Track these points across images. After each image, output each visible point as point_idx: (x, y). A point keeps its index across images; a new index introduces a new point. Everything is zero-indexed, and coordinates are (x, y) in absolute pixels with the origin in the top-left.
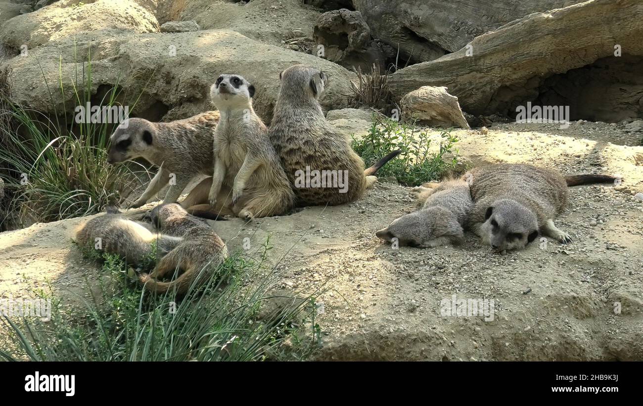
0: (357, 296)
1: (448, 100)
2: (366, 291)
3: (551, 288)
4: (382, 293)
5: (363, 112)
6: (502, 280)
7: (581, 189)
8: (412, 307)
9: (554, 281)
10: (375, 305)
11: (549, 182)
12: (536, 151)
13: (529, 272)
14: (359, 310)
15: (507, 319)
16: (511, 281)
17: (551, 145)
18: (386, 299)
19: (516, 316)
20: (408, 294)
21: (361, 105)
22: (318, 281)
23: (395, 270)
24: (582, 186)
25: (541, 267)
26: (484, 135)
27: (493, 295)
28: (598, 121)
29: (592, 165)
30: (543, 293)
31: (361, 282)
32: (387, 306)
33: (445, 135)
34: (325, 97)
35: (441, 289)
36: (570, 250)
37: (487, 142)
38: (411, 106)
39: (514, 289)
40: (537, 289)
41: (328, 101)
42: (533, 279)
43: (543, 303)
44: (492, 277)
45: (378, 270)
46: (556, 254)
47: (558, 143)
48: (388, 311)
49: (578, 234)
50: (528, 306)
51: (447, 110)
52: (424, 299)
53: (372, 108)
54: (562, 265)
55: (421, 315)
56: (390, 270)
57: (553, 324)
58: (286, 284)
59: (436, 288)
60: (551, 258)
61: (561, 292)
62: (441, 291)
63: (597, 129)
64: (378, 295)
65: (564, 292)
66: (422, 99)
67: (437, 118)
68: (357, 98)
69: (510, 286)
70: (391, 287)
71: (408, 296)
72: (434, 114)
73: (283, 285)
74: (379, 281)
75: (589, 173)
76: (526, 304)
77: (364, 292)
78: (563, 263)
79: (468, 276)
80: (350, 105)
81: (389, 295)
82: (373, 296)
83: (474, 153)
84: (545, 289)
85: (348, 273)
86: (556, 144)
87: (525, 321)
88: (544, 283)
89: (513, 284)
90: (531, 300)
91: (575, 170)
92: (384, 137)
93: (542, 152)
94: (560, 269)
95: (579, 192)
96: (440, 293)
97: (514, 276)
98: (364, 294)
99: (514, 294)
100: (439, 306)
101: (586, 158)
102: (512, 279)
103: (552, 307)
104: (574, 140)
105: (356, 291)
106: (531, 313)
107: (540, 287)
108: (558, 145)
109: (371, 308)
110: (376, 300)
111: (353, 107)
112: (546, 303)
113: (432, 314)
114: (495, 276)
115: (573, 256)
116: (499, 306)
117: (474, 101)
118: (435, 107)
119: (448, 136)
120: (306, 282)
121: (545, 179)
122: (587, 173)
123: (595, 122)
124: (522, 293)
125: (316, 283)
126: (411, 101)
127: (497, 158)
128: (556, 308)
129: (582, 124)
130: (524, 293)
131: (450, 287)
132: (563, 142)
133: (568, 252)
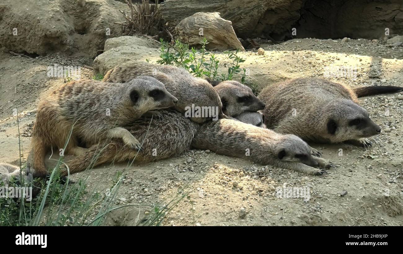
0: (189, 206)
1: (223, 25)
2: (196, 202)
3: (364, 190)
4: (212, 202)
5: (140, 39)
6: (319, 185)
7: (366, 100)
8: (243, 214)
9: (367, 184)
10: (207, 214)
11: (342, 95)
12: (315, 68)
13: (342, 176)
14: (194, 219)
15: (329, 220)
16: (327, 185)
17: (327, 62)
18: (217, 208)
19: (338, 217)
20: (236, 202)
21: (135, 32)
22: (149, 195)
23: (219, 181)
24: (367, 97)
25: (351, 171)
26: (262, 56)
27: (314, 199)
28: (359, 38)
29: (370, 77)
30: (358, 195)
31: (190, 194)
32: (219, 214)
33: (232, 56)
34: (98, 26)
35: (265, 196)
36: (374, 155)
37: (267, 62)
38: (188, 31)
39: (332, 192)
40: (352, 191)
41: (101, 30)
42: (346, 182)
43: (360, 203)
44: (309, 183)
45: (203, 182)
46: (363, 159)
47: (333, 59)
48: (220, 219)
49: (377, 140)
50: (347, 208)
51: (223, 34)
52: (251, 206)
53: (146, 35)
54: (369, 168)
55: (251, 221)
56: (215, 182)
57: (370, 222)
58: (120, 200)
59: (260, 195)
60: (358, 163)
61: (374, 193)
62: (265, 198)
63: (362, 45)
64: (208, 205)
65: (377, 193)
66: (199, 24)
67: (214, 42)
68: (130, 26)
69: (327, 190)
70: (219, 197)
71: (236, 204)
72: (211, 38)
73: (117, 201)
74: (206, 192)
75: (370, 86)
76: (345, 206)
77: (195, 203)
78: (371, 167)
79: (288, 183)
80: (124, 33)
81: (219, 204)
82: (203, 206)
83: (258, 72)
84: (359, 191)
85: (176, 186)
86: (331, 61)
87: (346, 221)
88: (357, 186)
89: (330, 188)
90: (349, 201)
91: (357, 83)
92: (177, 61)
93: (321, 68)
94: (368, 172)
95: (365, 103)
96: (265, 200)
97: (329, 180)
98: (195, 204)
99: (333, 197)
100: (265, 211)
101: (364, 72)
102: (328, 183)
103: (368, 207)
104: (346, 56)
105: (187, 203)
106: (350, 213)
107: (354, 189)
108: (333, 61)
109: (204, 217)
110: (208, 210)
111: (127, 35)
112: (362, 203)
113: (261, 220)
114: (312, 181)
115: (378, 160)
116: (320, 208)
117: (243, 24)
118: (211, 31)
119: (235, 57)
120: (138, 197)
121: (339, 92)
122: (368, 86)
123: (358, 39)
124: (339, 195)
125: (148, 197)
126: (188, 26)
127: (280, 76)
128: (371, 208)
129: (347, 41)
130: (341, 196)
131: (273, 194)
132: (338, 58)
133: (373, 157)
